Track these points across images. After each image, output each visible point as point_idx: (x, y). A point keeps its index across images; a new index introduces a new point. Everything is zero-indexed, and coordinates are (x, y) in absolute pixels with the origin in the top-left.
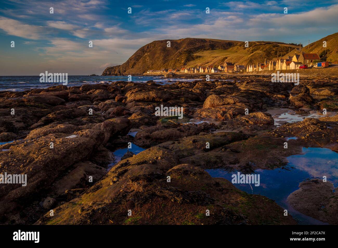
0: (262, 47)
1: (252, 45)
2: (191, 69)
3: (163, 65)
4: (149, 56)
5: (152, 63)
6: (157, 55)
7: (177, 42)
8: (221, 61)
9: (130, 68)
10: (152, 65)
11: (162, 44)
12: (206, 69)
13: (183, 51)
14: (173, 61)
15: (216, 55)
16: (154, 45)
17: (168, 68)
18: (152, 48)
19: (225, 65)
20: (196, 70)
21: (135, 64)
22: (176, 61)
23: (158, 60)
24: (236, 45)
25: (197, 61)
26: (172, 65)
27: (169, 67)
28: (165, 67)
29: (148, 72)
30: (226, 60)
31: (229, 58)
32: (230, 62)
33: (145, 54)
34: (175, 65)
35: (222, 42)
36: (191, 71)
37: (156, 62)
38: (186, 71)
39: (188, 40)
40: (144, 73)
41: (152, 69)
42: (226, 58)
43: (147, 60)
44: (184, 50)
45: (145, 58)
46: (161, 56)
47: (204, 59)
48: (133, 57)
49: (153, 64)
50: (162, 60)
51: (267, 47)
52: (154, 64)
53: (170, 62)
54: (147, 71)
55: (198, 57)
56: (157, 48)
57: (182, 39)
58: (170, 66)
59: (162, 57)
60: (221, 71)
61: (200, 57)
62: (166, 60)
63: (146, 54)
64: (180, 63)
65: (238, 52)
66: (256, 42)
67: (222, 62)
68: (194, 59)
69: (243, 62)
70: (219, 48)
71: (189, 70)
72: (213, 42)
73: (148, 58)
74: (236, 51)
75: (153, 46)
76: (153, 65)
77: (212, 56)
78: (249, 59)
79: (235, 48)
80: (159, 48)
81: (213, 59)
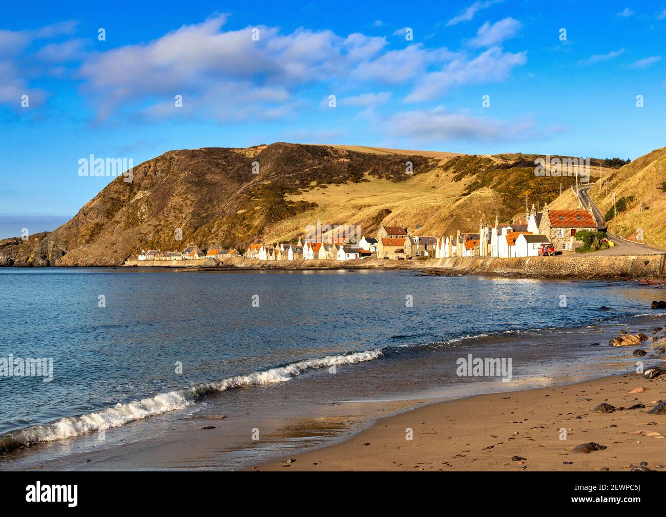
0: (496, 178)
1: (481, 167)
2: (277, 246)
3: (193, 232)
4: (147, 201)
5: (155, 226)
6: (175, 200)
7: (243, 155)
8: (371, 223)
9: (83, 241)
10: (158, 231)
11: (193, 162)
12: (322, 248)
13: (260, 187)
14: (224, 219)
15: (366, 201)
16: (167, 163)
17: (209, 242)
18: (159, 174)
19: (382, 233)
20: (290, 251)
21: (99, 227)
22: (234, 221)
23: (175, 217)
24: (433, 167)
25: (303, 221)
26: (221, 234)
27: (212, 239)
28: (199, 238)
29: (141, 258)
30: (387, 219)
31: (397, 213)
32: (397, 225)
33: (135, 194)
34: (230, 232)
35: (389, 158)
36: (276, 256)
37: (171, 223)
38: (262, 256)
39: (281, 151)
40: (126, 260)
41: (155, 245)
42: (388, 212)
43: (143, 214)
44: (264, 185)
45: (136, 207)
46: (188, 202)
47: (327, 213)
48: (93, 205)
49: (160, 228)
50: (190, 216)
51: (513, 177)
52: (164, 229)
53: (214, 222)
54: (139, 253)
55: (306, 207)
56: (175, 174)
57: (261, 146)
58: (216, 236)
59: (191, 205)
60: (367, 254)
61: (313, 205)
62: (203, 217)
63: (140, 195)
64: (249, 227)
65: (437, 188)
66: (495, 157)
67: (374, 224)
68: (295, 214)
69: (436, 226)
70: (380, 177)
71: (270, 251)
72: (358, 155)
73: (144, 208)
74: (434, 187)
75: (165, 167)
76: (160, 233)
77: (353, 202)
78: (452, 216)
79: (430, 176)
80: (183, 175)
81: (354, 215)
